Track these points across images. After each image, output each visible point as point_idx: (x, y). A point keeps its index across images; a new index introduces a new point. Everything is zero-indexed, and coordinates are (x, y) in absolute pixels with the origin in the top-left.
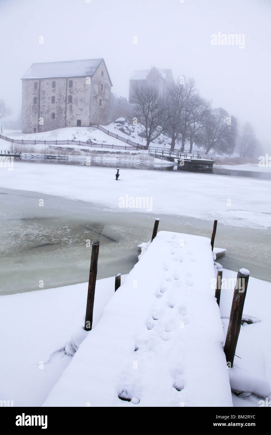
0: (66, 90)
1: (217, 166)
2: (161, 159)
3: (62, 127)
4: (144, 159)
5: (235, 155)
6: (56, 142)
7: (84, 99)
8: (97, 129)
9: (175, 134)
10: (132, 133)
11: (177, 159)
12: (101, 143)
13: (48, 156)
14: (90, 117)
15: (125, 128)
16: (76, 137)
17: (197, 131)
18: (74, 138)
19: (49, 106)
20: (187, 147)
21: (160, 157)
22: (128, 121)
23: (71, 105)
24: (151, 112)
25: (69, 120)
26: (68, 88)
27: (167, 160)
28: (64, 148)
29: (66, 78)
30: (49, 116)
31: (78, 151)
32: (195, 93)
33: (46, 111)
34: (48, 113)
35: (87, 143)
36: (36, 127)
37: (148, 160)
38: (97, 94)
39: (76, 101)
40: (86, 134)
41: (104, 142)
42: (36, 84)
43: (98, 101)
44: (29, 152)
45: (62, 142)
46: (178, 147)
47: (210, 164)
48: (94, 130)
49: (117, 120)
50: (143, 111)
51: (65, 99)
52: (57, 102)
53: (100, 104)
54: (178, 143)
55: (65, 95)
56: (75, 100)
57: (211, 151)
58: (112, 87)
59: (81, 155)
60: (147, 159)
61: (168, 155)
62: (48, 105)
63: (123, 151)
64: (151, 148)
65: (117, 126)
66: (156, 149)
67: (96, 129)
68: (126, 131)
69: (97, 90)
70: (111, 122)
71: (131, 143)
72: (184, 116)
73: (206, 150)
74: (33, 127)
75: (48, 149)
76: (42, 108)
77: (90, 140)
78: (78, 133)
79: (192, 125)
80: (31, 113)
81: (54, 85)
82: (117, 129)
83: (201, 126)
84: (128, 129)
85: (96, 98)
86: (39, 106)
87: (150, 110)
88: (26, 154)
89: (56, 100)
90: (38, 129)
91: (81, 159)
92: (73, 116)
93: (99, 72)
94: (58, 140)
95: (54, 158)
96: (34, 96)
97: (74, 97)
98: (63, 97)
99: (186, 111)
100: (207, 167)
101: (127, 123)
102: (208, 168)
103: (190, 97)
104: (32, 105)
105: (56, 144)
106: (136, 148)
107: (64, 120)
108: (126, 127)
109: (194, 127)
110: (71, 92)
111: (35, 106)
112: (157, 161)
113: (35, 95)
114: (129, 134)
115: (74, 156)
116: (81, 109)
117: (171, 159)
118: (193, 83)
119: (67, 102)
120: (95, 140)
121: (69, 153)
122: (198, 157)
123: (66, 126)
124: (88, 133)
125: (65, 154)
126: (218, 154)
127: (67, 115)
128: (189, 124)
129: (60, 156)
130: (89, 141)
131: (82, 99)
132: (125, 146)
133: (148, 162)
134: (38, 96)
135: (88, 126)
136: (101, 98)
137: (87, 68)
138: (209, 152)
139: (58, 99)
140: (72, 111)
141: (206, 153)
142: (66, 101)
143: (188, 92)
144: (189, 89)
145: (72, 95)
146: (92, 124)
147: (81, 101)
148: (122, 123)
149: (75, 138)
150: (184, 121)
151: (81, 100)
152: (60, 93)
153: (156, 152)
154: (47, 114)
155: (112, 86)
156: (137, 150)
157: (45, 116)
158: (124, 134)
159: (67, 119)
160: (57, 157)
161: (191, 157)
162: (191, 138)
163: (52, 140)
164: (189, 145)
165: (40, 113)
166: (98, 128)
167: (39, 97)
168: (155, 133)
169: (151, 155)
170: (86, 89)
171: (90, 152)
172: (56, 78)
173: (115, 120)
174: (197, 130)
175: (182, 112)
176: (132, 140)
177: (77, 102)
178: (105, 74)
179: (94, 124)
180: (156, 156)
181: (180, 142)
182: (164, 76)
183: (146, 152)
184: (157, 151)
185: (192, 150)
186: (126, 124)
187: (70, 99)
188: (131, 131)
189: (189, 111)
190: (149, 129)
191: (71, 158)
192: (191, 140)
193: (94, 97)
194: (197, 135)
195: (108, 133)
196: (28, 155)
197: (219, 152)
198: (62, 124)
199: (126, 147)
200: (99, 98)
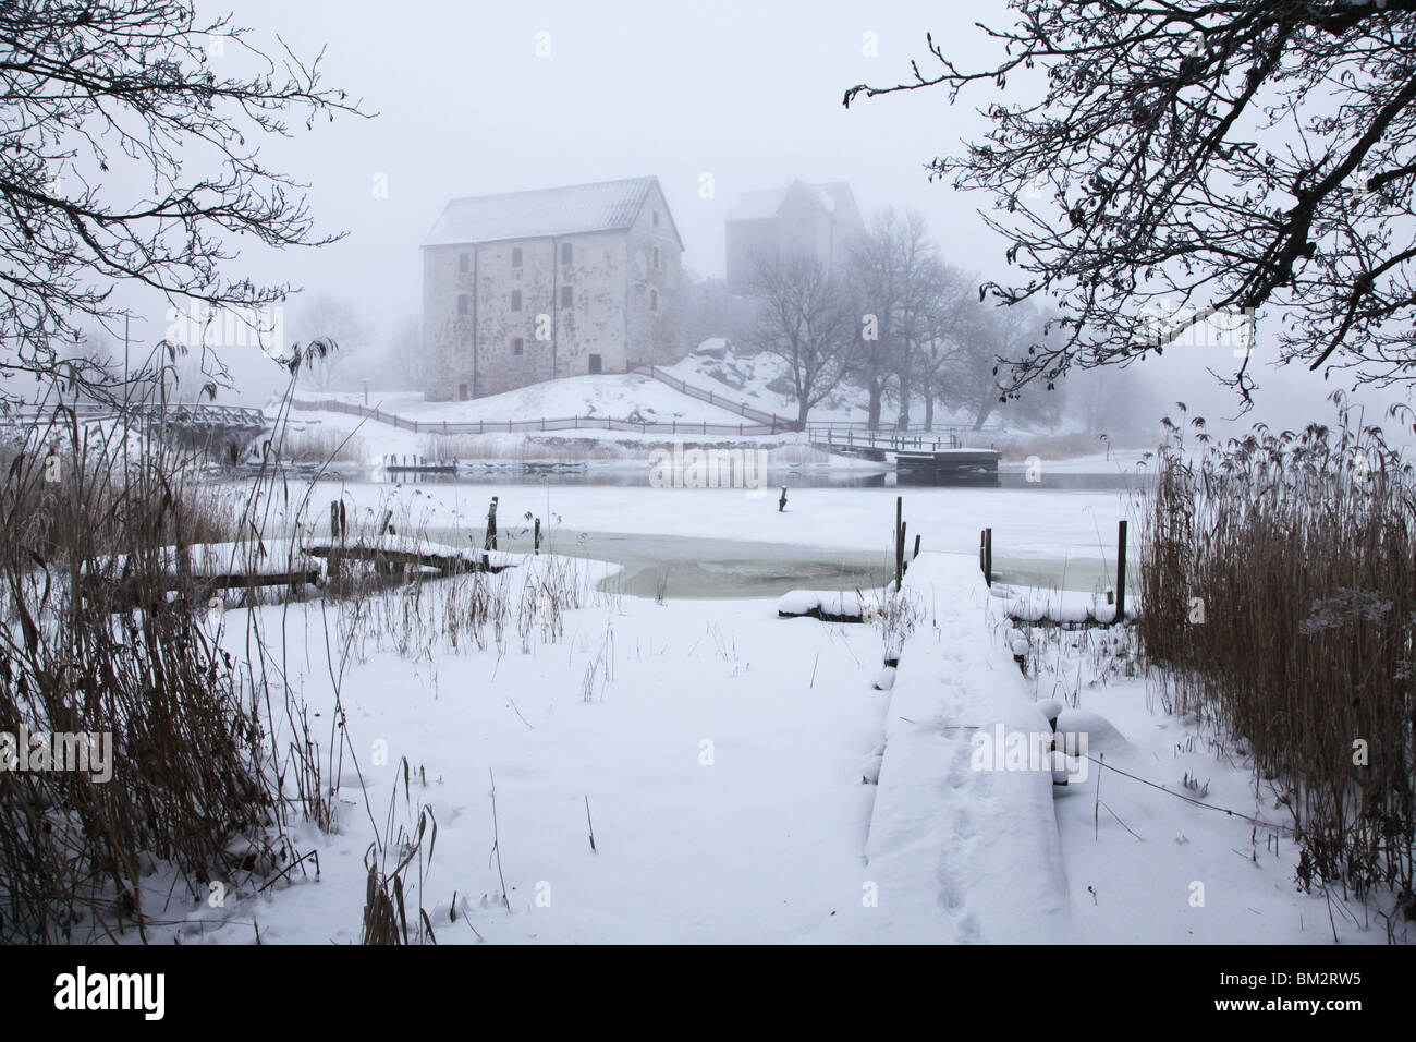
0: (555, 272)
1: (1011, 464)
2: (849, 456)
3: (544, 377)
4: (799, 459)
5: (1070, 425)
6: (543, 425)
7: (608, 294)
8: (649, 378)
9: (879, 381)
10: (747, 383)
11: (896, 454)
12: (671, 422)
13: (531, 466)
14: (626, 344)
15: (726, 370)
16: (596, 407)
17: (945, 362)
18: (590, 409)
19: (504, 320)
20: (917, 413)
21: (845, 450)
22: (733, 348)
23: (570, 315)
24: (808, 321)
25: (565, 356)
26: (560, 267)
27: (865, 458)
28: (570, 440)
29: (553, 238)
30: (505, 348)
31: (608, 445)
32: (929, 253)
33: (495, 334)
34: (502, 341)
35: (631, 421)
36: (466, 382)
37: (811, 461)
38: (644, 278)
39: (584, 301)
40: (622, 395)
41: (676, 415)
42: (464, 260)
43: (648, 295)
44: (479, 458)
45: (556, 425)
46: (889, 415)
47: (990, 461)
48: (642, 382)
49: (701, 348)
50: (784, 319)
51: (550, 298)
52: (527, 308)
53: (654, 306)
54: (890, 406)
55: (551, 287)
56: (581, 299)
57: (993, 419)
58: (683, 253)
59: (622, 458)
60: (808, 459)
61: (866, 444)
62: (501, 318)
63: (736, 439)
64: (813, 426)
65: (704, 363)
66: (829, 426)
67: (646, 378)
68: (730, 378)
69: (643, 267)
70: (685, 355)
71: (754, 415)
72: (902, 324)
73: (975, 419)
74: (458, 384)
75: (523, 445)
76: (484, 326)
77: (637, 413)
78: (599, 394)
79: (927, 346)
80: (451, 343)
81: (517, 258)
82: (703, 374)
83: (955, 347)
84: (736, 372)
85: (640, 288)
86: (475, 320)
87: (805, 317)
88: (470, 462)
89: (525, 302)
90: (473, 388)
91: (622, 469)
92: (577, 345)
93: (647, 217)
94: (547, 418)
95: (547, 469)
96: (459, 292)
97: (577, 291)
98: (547, 292)
99: (907, 309)
100: (982, 470)
101: (732, 355)
102: (984, 474)
103: (915, 267)
104: (454, 318)
105: (543, 430)
106: (770, 429)
107: (549, 356)
108: (730, 365)
109: (934, 351)
110: (569, 277)
111: (462, 320)
112: (839, 462)
113: (462, 288)
114: (741, 387)
115: (603, 461)
116: (600, 325)
117: (876, 455)
118: (920, 224)
119: (559, 306)
120: (650, 411)
121: (590, 453)
122: (954, 444)
123: (556, 373)
124: (628, 391)
125: (577, 458)
126: (1015, 427)
127: (559, 341)
128: (919, 346)
129: (563, 465)
130: (635, 416)
131: (602, 295)
132: (738, 424)
133: (812, 467)
134: (470, 294)
135: (623, 373)
136: (657, 289)
137: (612, 206)
138: (986, 423)
139: (532, 298)
140: (573, 329)
141: (977, 428)
142: (553, 302)
143: (907, 251)
144: (910, 243)
145: (572, 284)
146: (633, 363)
147: (600, 301)
148: (717, 354)
149: (593, 410)
150: (904, 341)
151: (600, 298)
152: (537, 282)
153: (830, 436)
154: (499, 343)
155: (683, 249)
156: (773, 433)
157: (492, 348)
158: (726, 387)
159: (558, 354)
160: (557, 467)
161: (934, 444)
162: (927, 386)
163: (528, 419)
164: (923, 408)
165: (478, 341)
166: (652, 376)
167: (475, 295)
168: (821, 382)
169: (819, 446)
170: (611, 267)
171: (644, 447)
172: (523, 240)
173: (697, 346)
174: (944, 359)
175: (894, 314)
176: (754, 403)
177: (587, 304)
178: (663, 218)
179: (640, 364)
180: (834, 449)
181: (894, 402)
182: (829, 203)
183: (803, 437)
184: (833, 434)
185: (933, 422)
186: (729, 358)
187: (567, 297)
188: (743, 378)
189: (916, 309)
190: (803, 372)
191: (594, 466)
192: (926, 393)
193: (637, 286)
194: (946, 375)
195: (684, 389)
196: (478, 464)
197: (1017, 421)
198: (543, 370)
199: (741, 427)
200: (651, 287)
